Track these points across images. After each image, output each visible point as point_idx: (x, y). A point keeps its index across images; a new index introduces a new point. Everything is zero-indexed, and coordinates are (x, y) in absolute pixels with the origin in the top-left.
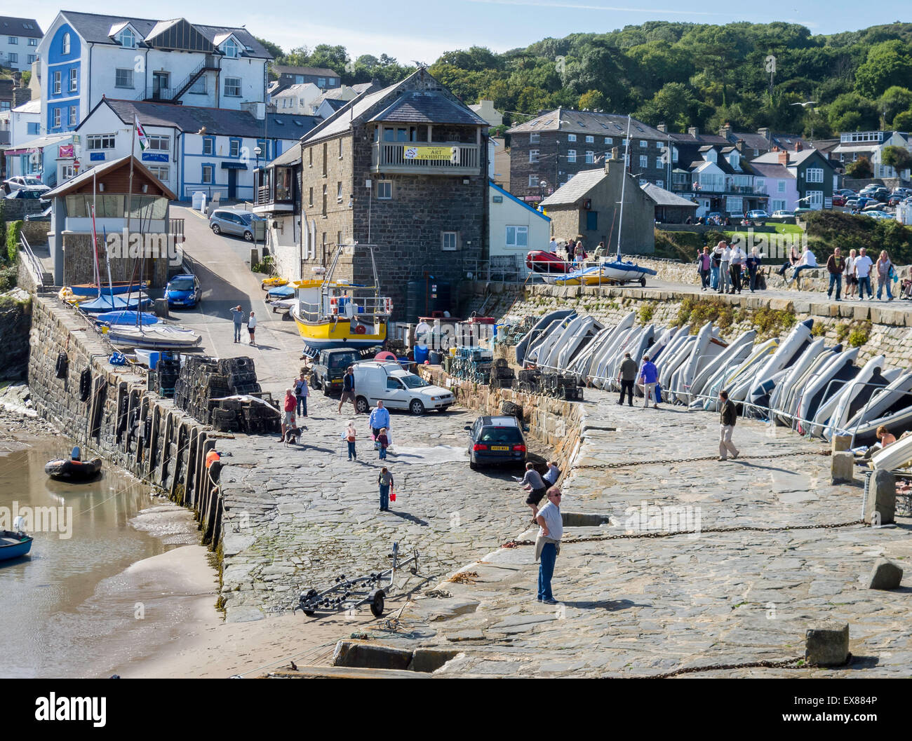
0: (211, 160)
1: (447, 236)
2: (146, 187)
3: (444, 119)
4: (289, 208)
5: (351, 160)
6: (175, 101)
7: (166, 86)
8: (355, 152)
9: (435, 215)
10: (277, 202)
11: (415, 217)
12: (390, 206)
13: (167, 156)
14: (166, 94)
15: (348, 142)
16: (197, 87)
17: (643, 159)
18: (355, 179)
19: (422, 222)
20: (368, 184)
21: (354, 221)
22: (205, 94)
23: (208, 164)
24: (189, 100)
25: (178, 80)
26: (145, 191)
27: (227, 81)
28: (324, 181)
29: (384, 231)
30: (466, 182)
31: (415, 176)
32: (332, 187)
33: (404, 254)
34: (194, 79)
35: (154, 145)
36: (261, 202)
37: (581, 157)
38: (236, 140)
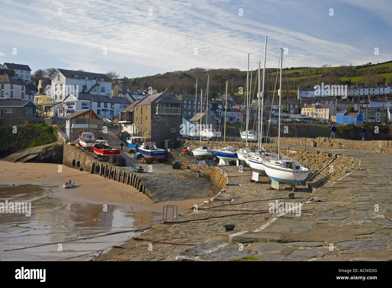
0: (99, 108)
1: (172, 129)
2: (94, 116)
3: (173, 102)
4: (130, 122)
5: (150, 112)
6: (88, 93)
7: (86, 89)
8: (152, 109)
9: (170, 124)
10: (127, 120)
11: (165, 125)
12: (160, 122)
13: (88, 107)
14: (86, 91)
15: (150, 107)
16: (94, 89)
18: (151, 116)
19: (167, 126)
20: (155, 117)
21: (151, 126)
22: (96, 91)
23: (99, 110)
24: (93, 93)
25: (89, 88)
26: (93, 117)
27: (101, 88)
28: (142, 116)
29: (158, 128)
30: (177, 116)
31: (165, 115)
32: (144, 118)
33: (163, 134)
34: (93, 87)
35: (85, 105)
36: (121, 120)
37: (188, 107)
38: (106, 103)
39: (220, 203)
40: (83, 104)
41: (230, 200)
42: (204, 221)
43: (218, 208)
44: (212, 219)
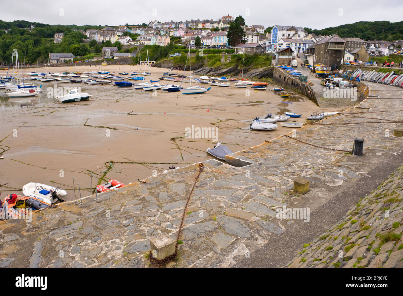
0: (296, 47)
1: (338, 58)
3: (339, 41)
4: (312, 54)
6: (291, 38)
8: (325, 46)
9: (336, 55)
10: (310, 53)
11: (333, 56)
12: (330, 54)
13: (290, 46)
14: (289, 37)
17: (353, 45)
18: (325, 50)
20: (327, 51)
22: (295, 37)
24: (293, 38)
25: (291, 35)
27: (298, 35)
28: (319, 50)
29: (328, 58)
30: (341, 50)
31: (334, 50)
33: (331, 61)
34: (294, 35)
35: (288, 45)
36: (307, 53)
37: (351, 45)
38: (300, 44)
39: (360, 111)
40: (287, 45)
41: (369, 109)
42: (343, 125)
43: (357, 115)
44: (350, 124)
